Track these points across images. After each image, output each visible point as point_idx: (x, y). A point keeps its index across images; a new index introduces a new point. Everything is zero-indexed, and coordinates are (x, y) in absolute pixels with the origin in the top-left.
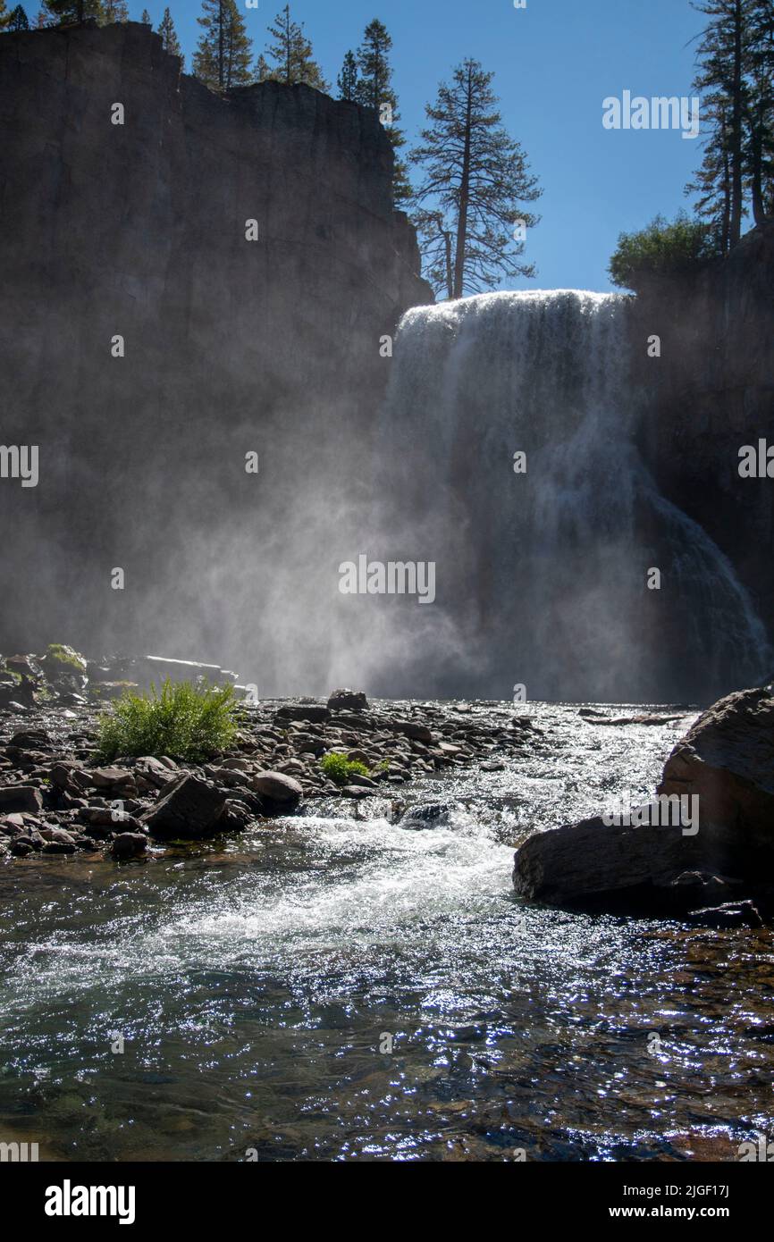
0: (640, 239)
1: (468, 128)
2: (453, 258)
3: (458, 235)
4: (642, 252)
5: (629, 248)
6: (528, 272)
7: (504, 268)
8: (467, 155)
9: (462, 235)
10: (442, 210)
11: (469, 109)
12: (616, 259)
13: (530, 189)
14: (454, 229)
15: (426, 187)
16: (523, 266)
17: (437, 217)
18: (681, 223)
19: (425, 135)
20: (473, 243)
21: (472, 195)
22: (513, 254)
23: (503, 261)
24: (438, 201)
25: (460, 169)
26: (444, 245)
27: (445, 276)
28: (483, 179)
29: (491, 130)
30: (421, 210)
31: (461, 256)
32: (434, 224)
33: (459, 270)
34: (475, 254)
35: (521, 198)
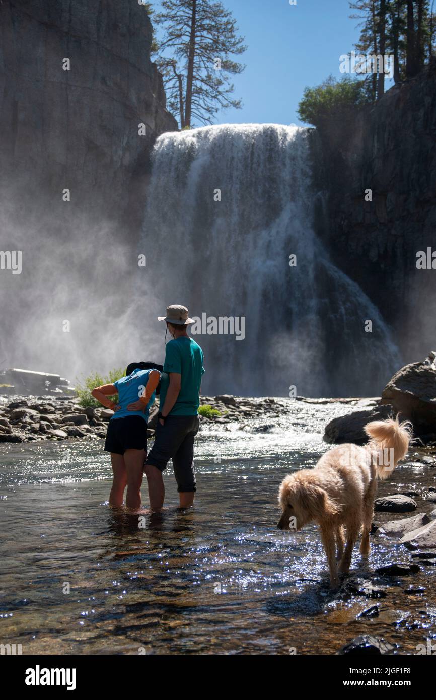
0: (318, 91)
2: (184, 93)
3: (187, 77)
4: (320, 101)
5: (311, 97)
6: (236, 105)
7: (220, 101)
8: (193, 19)
9: (191, 77)
10: (176, 59)
12: (302, 104)
13: (239, 46)
15: (165, 41)
16: (234, 101)
17: (172, 63)
18: (346, 82)
19: (164, 4)
20: (198, 84)
21: (197, 49)
22: (227, 91)
23: (220, 97)
24: (173, 51)
25: (189, 30)
26: (178, 84)
27: (179, 106)
28: (206, 38)
30: (161, 58)
31: (190, 93)
32: (170, 68)
33: (189, 102)
34: (200, 91)
35: (232, 52)
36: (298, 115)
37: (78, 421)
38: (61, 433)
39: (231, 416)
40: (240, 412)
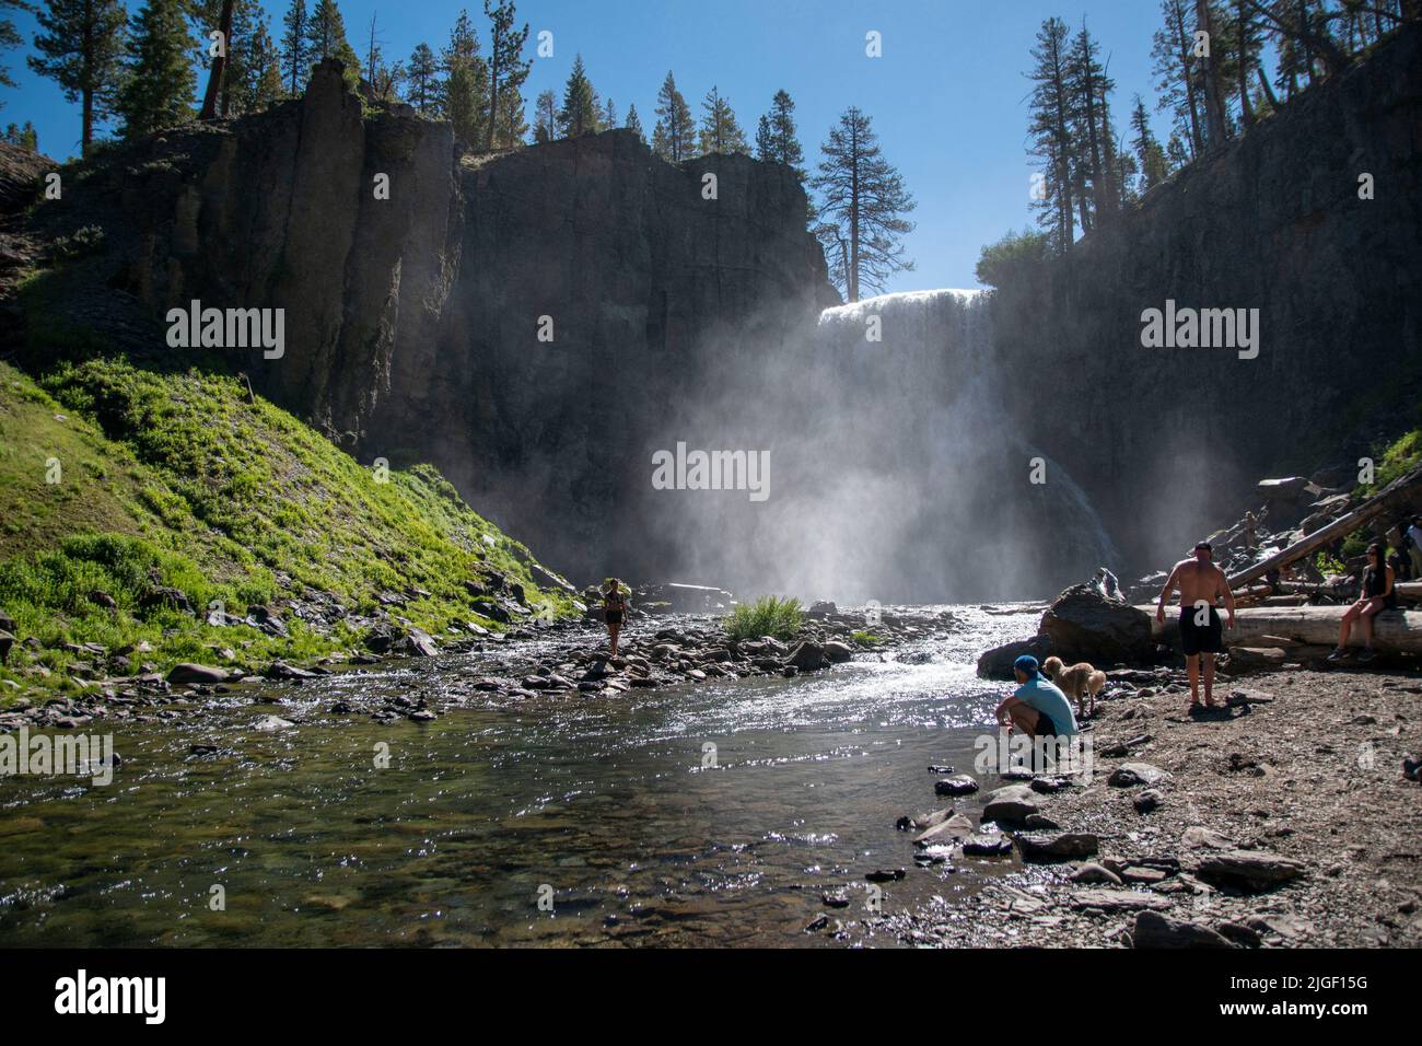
0: (998, 249)
1: (855, 160)
2: (850, 259)
3: (852, 242)
4: (1000, 259)
5: (990, 256)
6: (909, 267)
7: (890, 265)
8: (855, 179)
9: (855, 241)
10: (838, 223)
11: (854, 145)
12: (980, 265)
13: (907, 203)
14: (849, 237)
15: (824, 206)
16: (905, 263)
17: (835, 228)
18: (1028, 234)
19: (821, 167)
20: (865, 248)
21: (861, 210)
22: (897, 253)
23: (890, 260)
24: (834, 216)
25: (851, 191)
26: (842, 250)
27: (844, 274)
28: (871, 198)
29: (873, 160)
30: (821, 224)
31: (856, 258)
32: (832, 234)
33: (855, 268)
34: (867, 255)
35: (900, 210)
36: (976, 276)
37: (720, 658)
38: (700, 674)
39: (891, 641)
40: (904, 635)
